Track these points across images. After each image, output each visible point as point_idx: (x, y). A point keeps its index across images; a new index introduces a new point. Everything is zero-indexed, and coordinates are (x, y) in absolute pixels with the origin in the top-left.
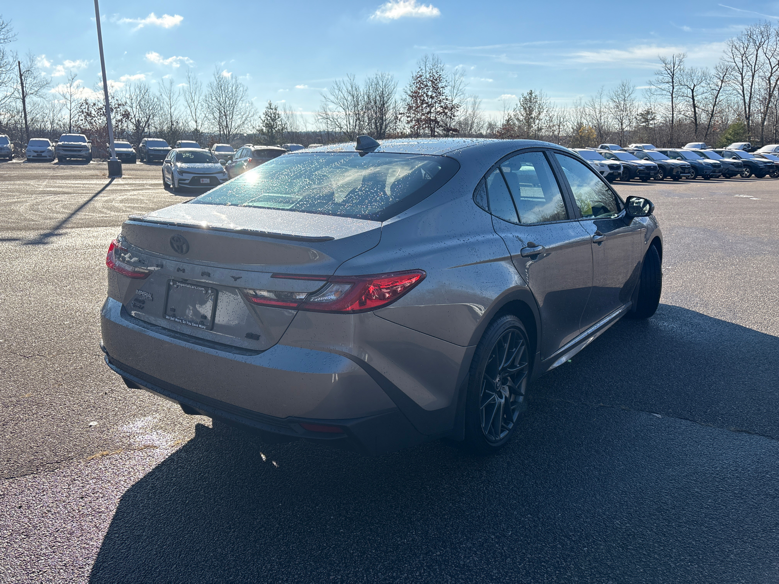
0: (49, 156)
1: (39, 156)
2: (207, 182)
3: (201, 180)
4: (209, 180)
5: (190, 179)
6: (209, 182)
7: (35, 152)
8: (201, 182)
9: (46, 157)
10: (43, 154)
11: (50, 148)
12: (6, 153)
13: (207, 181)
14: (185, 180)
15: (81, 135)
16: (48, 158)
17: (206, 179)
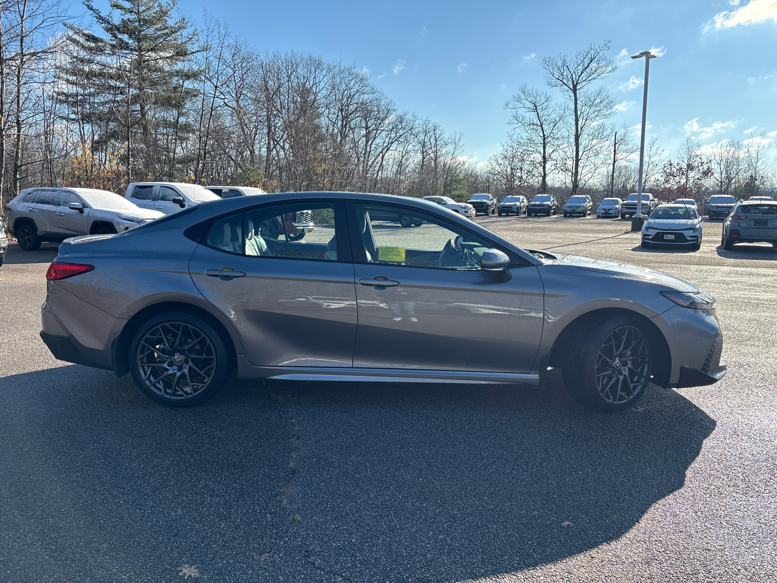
0: (615, 213)
1: (606, 213)
2: (671, 239)
3: (665, 235)
4: (674, 236)
5: (654, 235)
6: (674, 239)
7: (604, 209)
8: (665, 238)
9: (612, 214)
10: (610, 212)
11: (617, 206)
12: (582, 211)
13: (671, 237)
14: (649, 235)
15: (646, 194)
16: (614, 215)
17: (671, 235)
